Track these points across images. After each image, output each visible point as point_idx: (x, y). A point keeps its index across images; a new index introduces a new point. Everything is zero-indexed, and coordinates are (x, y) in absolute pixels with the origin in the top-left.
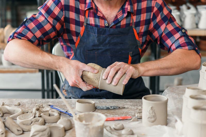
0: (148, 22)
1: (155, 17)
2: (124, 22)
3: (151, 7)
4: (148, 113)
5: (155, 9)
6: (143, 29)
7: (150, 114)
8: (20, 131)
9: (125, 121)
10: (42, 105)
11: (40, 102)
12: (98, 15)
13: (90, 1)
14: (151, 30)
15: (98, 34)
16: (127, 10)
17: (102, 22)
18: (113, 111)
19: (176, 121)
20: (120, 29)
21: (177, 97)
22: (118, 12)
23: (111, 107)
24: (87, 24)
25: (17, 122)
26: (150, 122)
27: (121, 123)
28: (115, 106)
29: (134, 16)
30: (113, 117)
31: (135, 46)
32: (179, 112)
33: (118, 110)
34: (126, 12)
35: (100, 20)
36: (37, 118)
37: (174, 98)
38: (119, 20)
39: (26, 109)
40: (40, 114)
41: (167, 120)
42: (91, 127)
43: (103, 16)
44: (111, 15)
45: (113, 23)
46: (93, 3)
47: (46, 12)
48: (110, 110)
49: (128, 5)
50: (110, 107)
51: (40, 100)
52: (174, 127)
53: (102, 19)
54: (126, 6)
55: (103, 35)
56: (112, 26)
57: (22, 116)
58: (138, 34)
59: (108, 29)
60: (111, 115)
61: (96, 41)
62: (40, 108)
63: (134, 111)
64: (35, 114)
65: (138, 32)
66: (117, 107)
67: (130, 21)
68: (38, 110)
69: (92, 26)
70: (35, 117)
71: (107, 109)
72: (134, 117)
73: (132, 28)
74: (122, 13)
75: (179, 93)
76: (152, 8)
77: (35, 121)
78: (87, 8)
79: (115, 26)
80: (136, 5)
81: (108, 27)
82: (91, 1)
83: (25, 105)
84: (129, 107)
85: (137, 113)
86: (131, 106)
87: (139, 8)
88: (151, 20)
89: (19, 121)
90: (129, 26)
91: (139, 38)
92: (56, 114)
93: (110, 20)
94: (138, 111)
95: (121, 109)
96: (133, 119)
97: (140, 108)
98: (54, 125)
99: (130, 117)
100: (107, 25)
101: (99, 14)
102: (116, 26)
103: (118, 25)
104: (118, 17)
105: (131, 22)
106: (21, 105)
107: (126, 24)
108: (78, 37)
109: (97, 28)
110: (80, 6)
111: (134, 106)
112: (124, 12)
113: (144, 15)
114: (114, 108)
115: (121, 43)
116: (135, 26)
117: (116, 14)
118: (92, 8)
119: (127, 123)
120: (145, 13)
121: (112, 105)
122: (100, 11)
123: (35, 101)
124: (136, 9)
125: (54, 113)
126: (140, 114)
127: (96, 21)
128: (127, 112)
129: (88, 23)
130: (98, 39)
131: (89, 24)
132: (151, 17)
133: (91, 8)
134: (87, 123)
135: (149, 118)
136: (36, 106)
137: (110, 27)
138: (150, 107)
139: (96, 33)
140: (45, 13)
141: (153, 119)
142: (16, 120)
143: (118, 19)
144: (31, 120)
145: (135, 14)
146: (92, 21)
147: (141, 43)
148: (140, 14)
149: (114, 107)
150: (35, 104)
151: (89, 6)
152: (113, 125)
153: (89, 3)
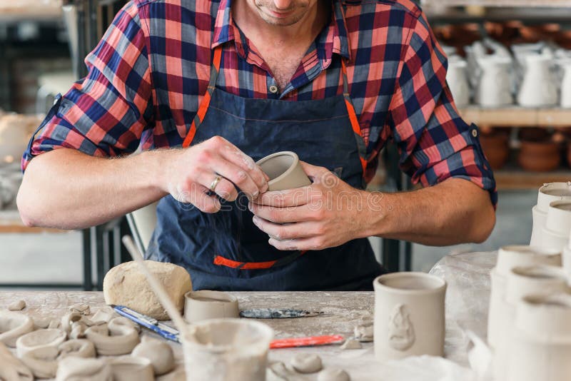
0: (388, 87)
1: (408, 74)
2: (320, 84)
3: (400, 45)
4: (391, 325)
5: (410, 53)
6: (371, 104)
7: (397, 326)
8: (27, 376)
9: (325, 348)
10: (88, 308)
11: (83, 299)
12: (249, 61)
13: (227, 23)
14: (395, 110)
15: (247, 115)
16: (330, 50)
17: (261, 81)
18: (289, 322)
19: (471, 345)
20: (310, 101)
21: (471, 281)
22: (306, 54)
23: (285, 312)
24: (217, 87)
25: (16, 353)
26: (396, 349)
27: (315, 353)
28: (296, 308)
29: (348, 65)
30: (290, 339)
31: (349, 153)
32: (479, 321)
33: (305, 319)
34: (329, 55)
35: (255, 75)
36: (75, 341)
37: (463, 286)
38: (306, 77)
39: (43, 317)
40: (83, 330)
41: (446, 346)
42: (230, 358)
43: (263, 64)
44: (285, 61)
45: (291, 84)
46: (234, 28)
47: (107, 64)
48: (280, 320)
49: (335, 35)
50: (281, 312)
51: (82, 296)
52: (465, 364)
53: (259, 73)
54: (328, 37)
55: (261, 118)
56: (288, 94)
57: (33, 337)
58: (359, 117)
59: (277, 102)
60: (283, 332)
61: (242, 137)
62: (83, 316)
63: (348, 323)
64: (69, 330)
65: (359, 113)
66: (301, 312)
67: (338, 81)
68: (76, 319)
69: (231, 92)
70: (67, 339)
71: (272, 318)
72: (351, 338)
73: (342, 99)
74: (316, 57)
75: (477, 271)
76: (402, 49)
77: (69, 349)
78: (217, 41)
79: (296, 95)
80: (355, 36)
81: (276, 96)
82: (230, 24)
83: (40, 307)
84: (335, 313)
85: (359, 327)
86: (339, 310)
87: (365, 46)
88: (397, 81)
89: (22, 349)
90: (335, 94)
91: (361, 129)
92: (128, 331)
93: (282, 75)
94: (360, 322)
95: (313, 318)
96: (346, 343)
97: (366, 313)
98: (121, 359)
99: (340, 337)
100: (274, 89)
101: (252, 59)
102: (301, 93)
103: (305, 91)
104: (306, 69)
105: (341, 83)
106: (27, 309)
107: (327, 89)
108: (191, 123)
109: (244, 98)
110: (197, 36)
111: (350, 309)
112: (321, 55)
113: (377, 68)
114: (291, 315)
115: (311, 143)
116: (350, 96)
117: (300, 60)
118: (232, 43)
119: (332, 353)
120: (381, 61)
121: (286, 308)
122: (256, 52)
123: (66, 297)
124: (355, 46)
125: (122, 328)
126: (368, 328)
127: (244, 79)
128: (328, 324)
129: (221, 84)
130: (246, 129)
131: (224, 89)
132: (396, 74)
133: (228, 42)
134: (220, 348)
135: (394, 339)
136: (72, 310)
137: (283, 95)
138: (398, 306)
139: (243, 112)
140: (105, 68)
141: (405, 341)
142: (15, 347)
143: (305, 73)
144: (56, 347)
145: (352, 59)
146: (231, 77)
147: (367, 144)
148: (368, 61)
149: (292, 311)
150: (69, 304)
151: (223, 38)
152: (291, 359)
153: (224, 27)
